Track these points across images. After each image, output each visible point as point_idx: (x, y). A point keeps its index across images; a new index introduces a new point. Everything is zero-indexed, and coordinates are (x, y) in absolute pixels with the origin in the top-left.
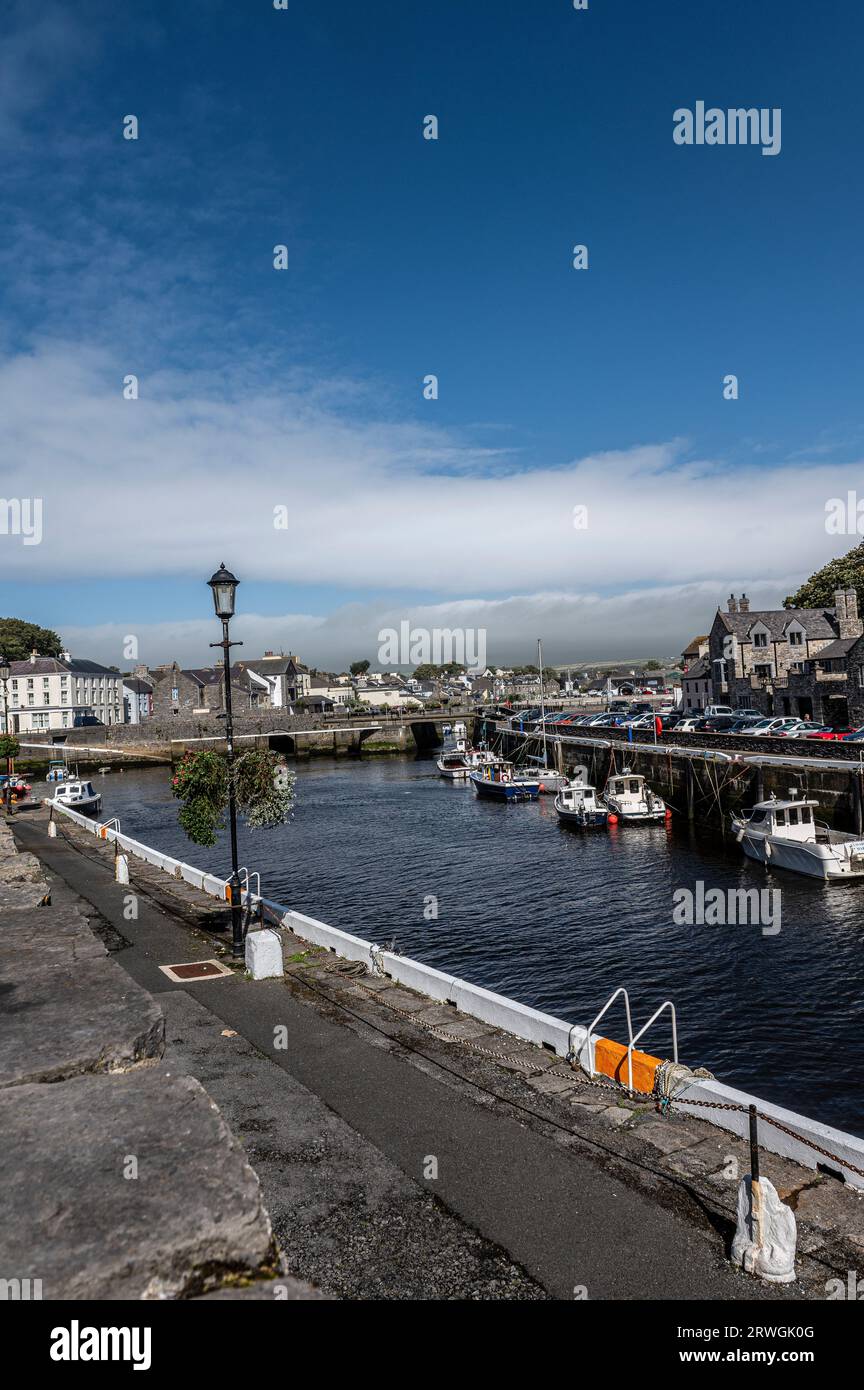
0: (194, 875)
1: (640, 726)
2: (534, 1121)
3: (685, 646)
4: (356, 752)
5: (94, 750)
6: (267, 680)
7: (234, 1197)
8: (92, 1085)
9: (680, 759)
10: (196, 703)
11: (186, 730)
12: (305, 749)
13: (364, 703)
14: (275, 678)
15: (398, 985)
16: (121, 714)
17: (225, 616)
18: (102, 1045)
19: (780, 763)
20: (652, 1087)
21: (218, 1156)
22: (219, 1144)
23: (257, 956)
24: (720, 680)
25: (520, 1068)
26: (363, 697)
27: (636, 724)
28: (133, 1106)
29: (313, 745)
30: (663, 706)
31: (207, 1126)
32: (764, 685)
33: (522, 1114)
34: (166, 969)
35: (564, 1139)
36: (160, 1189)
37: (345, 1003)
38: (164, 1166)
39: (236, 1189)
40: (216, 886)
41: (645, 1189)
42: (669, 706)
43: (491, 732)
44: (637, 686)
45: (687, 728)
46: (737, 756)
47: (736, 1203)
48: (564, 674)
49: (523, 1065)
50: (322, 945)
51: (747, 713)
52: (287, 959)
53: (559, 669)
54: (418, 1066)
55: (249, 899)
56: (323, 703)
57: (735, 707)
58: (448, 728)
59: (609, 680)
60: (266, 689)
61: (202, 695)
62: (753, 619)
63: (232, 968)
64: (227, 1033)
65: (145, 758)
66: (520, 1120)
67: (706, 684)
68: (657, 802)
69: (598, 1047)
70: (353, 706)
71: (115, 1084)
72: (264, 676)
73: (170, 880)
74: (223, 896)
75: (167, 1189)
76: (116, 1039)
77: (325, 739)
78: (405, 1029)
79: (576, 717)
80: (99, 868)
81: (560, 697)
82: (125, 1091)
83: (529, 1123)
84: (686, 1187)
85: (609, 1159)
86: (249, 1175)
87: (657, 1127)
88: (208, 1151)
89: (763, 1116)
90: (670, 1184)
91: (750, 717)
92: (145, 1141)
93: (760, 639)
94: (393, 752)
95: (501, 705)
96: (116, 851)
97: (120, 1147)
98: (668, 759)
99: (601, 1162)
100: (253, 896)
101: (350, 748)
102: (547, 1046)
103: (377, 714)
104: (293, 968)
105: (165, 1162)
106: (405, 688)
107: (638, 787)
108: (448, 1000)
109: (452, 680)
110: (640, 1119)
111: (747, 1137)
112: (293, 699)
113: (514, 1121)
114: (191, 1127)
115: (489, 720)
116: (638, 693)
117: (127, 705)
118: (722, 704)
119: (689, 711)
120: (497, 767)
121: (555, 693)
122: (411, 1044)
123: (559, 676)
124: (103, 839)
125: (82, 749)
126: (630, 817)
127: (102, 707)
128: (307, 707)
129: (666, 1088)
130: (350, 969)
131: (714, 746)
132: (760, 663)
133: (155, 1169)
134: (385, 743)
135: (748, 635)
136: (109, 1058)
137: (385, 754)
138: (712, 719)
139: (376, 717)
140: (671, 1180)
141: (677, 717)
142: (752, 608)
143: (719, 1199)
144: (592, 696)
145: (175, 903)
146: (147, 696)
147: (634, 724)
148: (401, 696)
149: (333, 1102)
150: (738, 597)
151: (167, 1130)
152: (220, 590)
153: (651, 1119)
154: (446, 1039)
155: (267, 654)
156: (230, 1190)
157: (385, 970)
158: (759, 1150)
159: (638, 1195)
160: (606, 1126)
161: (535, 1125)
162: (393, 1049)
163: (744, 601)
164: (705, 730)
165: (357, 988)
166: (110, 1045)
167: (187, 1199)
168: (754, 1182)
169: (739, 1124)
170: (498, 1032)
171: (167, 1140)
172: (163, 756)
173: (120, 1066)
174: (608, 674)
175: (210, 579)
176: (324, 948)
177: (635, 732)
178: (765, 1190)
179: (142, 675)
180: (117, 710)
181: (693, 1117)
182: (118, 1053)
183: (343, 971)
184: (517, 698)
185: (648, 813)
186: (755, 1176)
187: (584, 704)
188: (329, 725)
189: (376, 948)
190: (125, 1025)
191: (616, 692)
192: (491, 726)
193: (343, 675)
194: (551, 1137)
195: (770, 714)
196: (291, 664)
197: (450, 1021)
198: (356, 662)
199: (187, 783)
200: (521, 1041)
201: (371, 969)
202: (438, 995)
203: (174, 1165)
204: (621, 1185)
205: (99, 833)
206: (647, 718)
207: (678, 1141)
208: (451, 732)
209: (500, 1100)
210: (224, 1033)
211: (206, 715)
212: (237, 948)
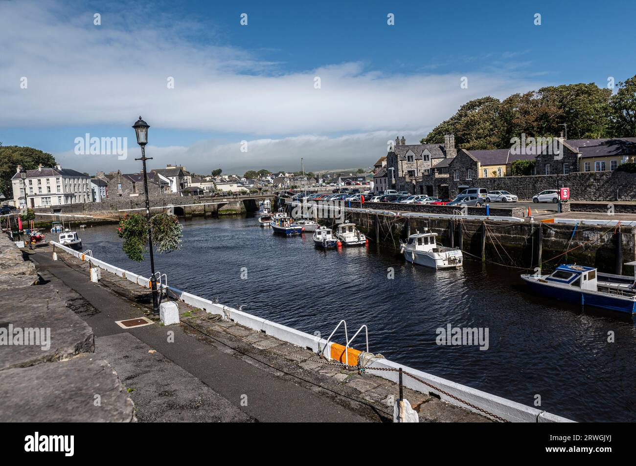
0: (132, 276)
1: (354, 200)
2: (302, 382)
3: (375, 162)
4: (215, 215)
5: (77, 216)
6: (168, 179)
7: (119, 413)
8: (48, 367)
9: (372, 215)
10: (131, 190)
11: (126, 205)
12: (190, 214)
13: (219, 190)
14: (173, 178)
15: (237, 324)
16: (91, 197)
17: (143, 144)
18: (57, 348)
19: (418, 216)
20: (356, 363)
21: (113, 395)
22: (114, 389)
23: (166, 314)
24: (391, 178)
25: (296, 359)
26: (219, 187)
27: (352, 199)
28: (69, 375)
29: (193, 211)
30: (365, 190)
31: (109, 381)
32: (412, 180)
33: (296, 379)
34: (119, 323)
35: (316, 389)
36: (78, 413)
37: (211, 334)
38: (82, 402)
39: (121, 409)
40: (144, 281)
41: (353, 409)
42: (368, 190)
43: (283, 203)
44: (353, 181)
45: (376, 201)
46: (399, 213)
47: (393, 412)
48: (318, 176)
49: (297, 357)
50: (199, 307)
51: (404, 193)
52: (181, 315)
53: (316, 173)
54: (247, 361)
55: (161, 287)
56: (198, 190)
57: (398, 191)
58: (261, 202)
59: (340, 178)
60: (168, 184)
61: (134, 187)
62: (407, 149)
63: (153, 321)
64: (151, 351)
65: (105, 219)
66: (295, 382)
67: (385, 179)
68: (362, 236)
69: (332, 348)
70: (213, 192)
71: (61, 366)
72: (167, 177)
73: (120, 280)
74: (148, 286)
75: (82, 412)
76: (65, 345)
77: (200, 208)
78: (240, 345)
79: (324, 196)
80: (82, 275)
81: (316, 187)
82: (66, 368)
83: (300, 383)
84: (371, 406)
85: (336, 397)
86: (129, 403)
87: (358, 381)
88: (108, 393)
89: (405, 373)
90: (364, 406)
91: (405, 195)
92: (73, 391)
93: (410, 158)
94: (234, 214)
95: (287, 190)
96: (90, 266)
97: (59, 394)
98: (367, 215)
99: (333, 398)
100: (163, 285)
101: (212, 213)
102: (309, 348)
103: (226, 196)
104: (185, 319)
105: (83, 399)
106: (240, 183)
107: (352, 229)
108: (261, 330)
109: (264, 178)
110: (351, 378)
111: (398, 383)
112: (182, 188)
113: (293, 383)
114: (100, 383)
115: (281, 198)
116: (353, 185)
117: (94, 193)
118: (392, 189)
119: (376, 192)
120: (283, 220)
121: (314, 185)
122: (243, 351)
123: (316, 177)
124: (83, 260)
125: (70, 215)
126: (350, 244)
127: (80, 194)
128: (190, 192)
129: (363, 364)
130: (213, 318)
131: (388, 209)
132: (410, 169)
133: (77, 403)
134: (230, 210)
135: (405, 157)
136: (61, 354)
137: (231, 215)
138: (388, 196)
139: (225, 197)
140: (364, 404)
141: (372, 195)
142: (406, 144)
143: (385, 410)
144: (332, 186)
145: (123, 290)
146: (104, 188)
147: (351, 199)
148: (238, 186)
149: (206, 380)
150: (400, 138)
151: (86, 385)
152: (139, 130)
153: (356, 378)
154: (260, 348)
155: (168, 166)
156: (117, 410)
157: (231, 318)
158: (403, 388)
159: (350, 411)
160: (335, 382)
161: (303, 384)
162: (235, 354)
163: (403, 140)
164: (384, 201)
165: (216, 327)
166: (61, 348)
167: (93, 416)
168: (401, 402)
169: (394, 377)
170: (286, 343)
171: (86, 389)
172: (114, 218)
173: (66, 357)
174: (339, 175)
175: (134, 125)
176: (200, 309)
177: (352, 203)
178: (405, 405)
179: (101, 177)
180: (88, 195)
181: (375, 376)
182: (66, 351)
183: (210, 319)
184: (296, 187)
185: (358, 241)
186: (401, 398)
187: (328, 190)
188: (202, 201)
189: (226, 308)
190: (71, 338)
191: (343, 184)
192: (283, 201)
193: (208, 176)
194: (310, 389)
195: (414, 193)
196: (181, 171)
197: (263, 339)
198: (215, 170)
199: (126, 230)
200: (297, 347)
201: (224, 317)
202: (257, 328)
203: (88, 400)
204: (342, 408)
205: (81, 258)
206: (358, 196)
207: (368, 387)
208: (263, 204)
209: (286, 374)
210: (150, 351)
211: (137, 197)
212: (156, 311)
